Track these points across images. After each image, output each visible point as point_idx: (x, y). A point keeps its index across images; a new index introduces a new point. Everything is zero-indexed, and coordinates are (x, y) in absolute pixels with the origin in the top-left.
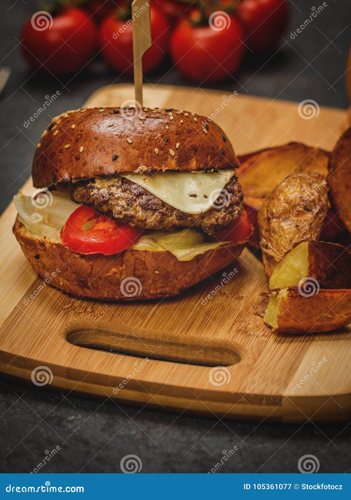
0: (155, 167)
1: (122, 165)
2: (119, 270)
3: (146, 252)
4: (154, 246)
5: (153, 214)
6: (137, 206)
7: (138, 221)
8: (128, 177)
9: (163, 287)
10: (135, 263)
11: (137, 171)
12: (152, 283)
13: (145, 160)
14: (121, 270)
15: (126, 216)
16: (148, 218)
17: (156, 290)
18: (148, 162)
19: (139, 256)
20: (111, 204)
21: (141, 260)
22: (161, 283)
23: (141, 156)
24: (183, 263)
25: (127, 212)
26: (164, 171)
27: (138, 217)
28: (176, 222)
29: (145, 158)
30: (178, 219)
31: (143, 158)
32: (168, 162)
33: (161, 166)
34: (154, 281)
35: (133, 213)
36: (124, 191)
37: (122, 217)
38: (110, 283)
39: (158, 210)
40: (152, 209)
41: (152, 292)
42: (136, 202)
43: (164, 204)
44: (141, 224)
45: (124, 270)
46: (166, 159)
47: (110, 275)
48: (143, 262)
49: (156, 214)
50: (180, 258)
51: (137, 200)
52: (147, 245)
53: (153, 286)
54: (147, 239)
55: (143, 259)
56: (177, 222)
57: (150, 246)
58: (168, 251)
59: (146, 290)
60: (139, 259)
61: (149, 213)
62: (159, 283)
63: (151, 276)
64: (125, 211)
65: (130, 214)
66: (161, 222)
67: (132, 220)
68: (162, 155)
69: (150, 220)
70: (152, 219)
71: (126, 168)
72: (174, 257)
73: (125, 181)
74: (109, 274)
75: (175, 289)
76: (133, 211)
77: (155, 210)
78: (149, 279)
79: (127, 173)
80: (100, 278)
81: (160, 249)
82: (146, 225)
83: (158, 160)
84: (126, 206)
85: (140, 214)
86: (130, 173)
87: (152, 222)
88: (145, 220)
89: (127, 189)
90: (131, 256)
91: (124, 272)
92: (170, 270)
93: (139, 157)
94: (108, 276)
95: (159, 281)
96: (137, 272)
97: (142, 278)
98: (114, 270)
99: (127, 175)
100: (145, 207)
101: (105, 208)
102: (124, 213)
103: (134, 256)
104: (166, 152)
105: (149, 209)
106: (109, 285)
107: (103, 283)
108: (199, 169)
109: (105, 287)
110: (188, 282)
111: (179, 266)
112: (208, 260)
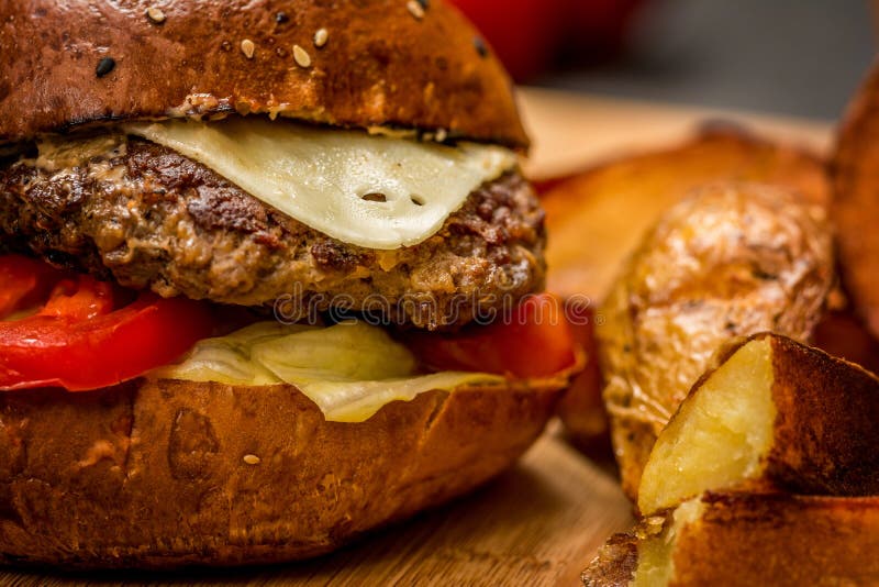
0: (243, 99)
1: (129, 91)
2: (118, 449)
3: (212, 386)
4: (243, 373)
5: (236, 246)
6: (180, 217)
7: (184, 268)
8: (151, 132)
9: (273, 518)
10: (175, 425)
11: (179, 111)
12: (236, 500)
13: (210, 74)
14: (126, 448)
15: (140, 254)
16: (217, 257)
17: (248, 528)
18: (217, 84)
19: (186, 400)
20: (91, 217)
21: (197, 416)
22: (265, 501)
23: (196, 61)
24: (341, 428)
25: (144, 243)
26: (273, 117)
27: (184, 255)
28: (315, 276)
29: (209, 68)
30: (320, 266)
31: (201, 68)
32: (289, 87)
33: (263, 100)
34: (241, 491)
35: (164, 244)
36: (135, 174)
37: (127, 257)
38: (91, 497)
39: (251, 232)
40: (231, 229)
41: (234, 532)
42: (175, 207)
43: (272, 216)
44: (192, 280)
45: (138, 447)
46: (281, 77)
47: (89, 466)
48: (203, 423)
49: (247, 243)
50: (330, 408)
51: (181, 199)
52: (217, 368)
53: (238, 512)
54: (217, 347)
55: (202, 411)
56: (320, 278)
57: (229, 372)
58: (286, 387)
59: (215, 525)
60: (188, 410)
61: (220, 241)
62: (259, 499)
63: (231, 473)
64: (139, 237)
65: (156, 249)
66: (263, 272)
67: (162, 271)
68: (266, 63)
69: (226, 265)
70: (230, 262)
71: (145, 100)
72: (310, 407)
73: (137, 143)
74: (84, 464)
75: (316, 526)
76: (164, 237)
77: (243, 232)
78: (222, 482)
79: (144, 116)
80: (55, 481)
81: (261, 381)
82: (208, 282)
83: (252, 77)
84: (141, 223)
85: (191, 244)
86: (157, 116)
87: (231, 270)
88: (207, 265)
89: (145, 168)
90: (162, 401)
91: (137, 456)
92: (295, 453)
93: (187, 64)
94: (83, 471)
95: (257, 493)
96: (182, 457)
97: (201, 481)
98: (102, 447)
99: (149, 123)
100: (206, 225)
101: (71, 233)
102: (133, 243)
103: (172, 400)
104: (282, 54)
105: (220, 227)
106: (84, 504)
107: (63, 497)
108: (393, 123)
109: (73, 514)
110: (362, 504)
111: (326, 442)
112: (428, 427)
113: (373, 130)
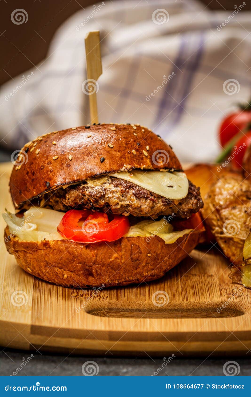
0: (136, 165)
1: (110, 166)
2: (119, 255)
3: (139, 237)
4: (142, 233)
5: (146, 202)
6: (131, 196)
7: (134, 208)
8: (116, 175)
9: (152, 270)
10: (131, 248)
11: (122, 169)
12: (145, 266)
13: (127, 159)
14: (121, 255)
15: (122, 206)
16: (142, 205)
17: (147, 272)
18: (130, 162)
19: (133, 241)
20: (108, 197)
21: (136, 245)
22: (151, 265)
23: (123, 156)
24: (168, 245)
25: (122, 203)
26: (142, 169)
27: (134, 205)
28: (163, 207)
29: (127, 158)
30: (164, 205)
31: (125, 158)
32: (145, 161)
33: (140, 165)
34: (147, 263)
35: (128, 203)
36: (116, 186)
37: (119, 207)
38: (112, 268)
39: (148, 198)
40: (144, 197)
41: (144, 274)
42: (129, 193)
43: (152, 194)
44: (136, 211)
45: (123, 255)
46: (142, 159)
47: (112, 260)
48: (138, 247)
49: (148, 201)
50: (167, 240)
51: (130, 191)
52: (137, 233)
53: (145, 269)
54: (135, 228)
55: (137, 244)
56: (164, 208)
57: (140, 234)
58: (156, 236)
59: (140, 273)
60: (134, 244)
61: (143, 201)
62: (150, 265)
63: (144, 259)
64: (121, 202)
65: (125, 204)
66: (152, 208)
67: (126, 210)
68: (138, 156)
69: (145, 206)
70: (145, 205)
71: (115, 167)
72: (162, 241)
73: (113, 179)
74: (111, 260)
75: (162, 271)
76: (128, 201)
77: (146, 198)
78: (143, 261)
79: (114, 171)
80: (103, 265)
81: (148, 235)
82: (141, 211)
83: (136, 160)
84: (121, 198)
85: (136, 202)
86: (118, 171)
87: (146, 208)
88: (140, 207)
89: (118, 184)
90: (128, 242)
91: (123, 257)
92: (159, 253)
93: (121, 157)
94: (111, 262)
95: (150, 263)
96: (133, 256)
97: (138, 262)
98: (115, 255)
99: (114, 173)
100: (138, 196)
101: (102, 202)
102: (120, 203)
103: (130, 242)
104: (141, 153)
105: (142, 197)
106: (110, 270)
107: (105, 269)
108: (165, 168)
109: (107, 273)
110: (171, 264)
111: (165, 249)
112: (185, 243)
113: (161, 170)
